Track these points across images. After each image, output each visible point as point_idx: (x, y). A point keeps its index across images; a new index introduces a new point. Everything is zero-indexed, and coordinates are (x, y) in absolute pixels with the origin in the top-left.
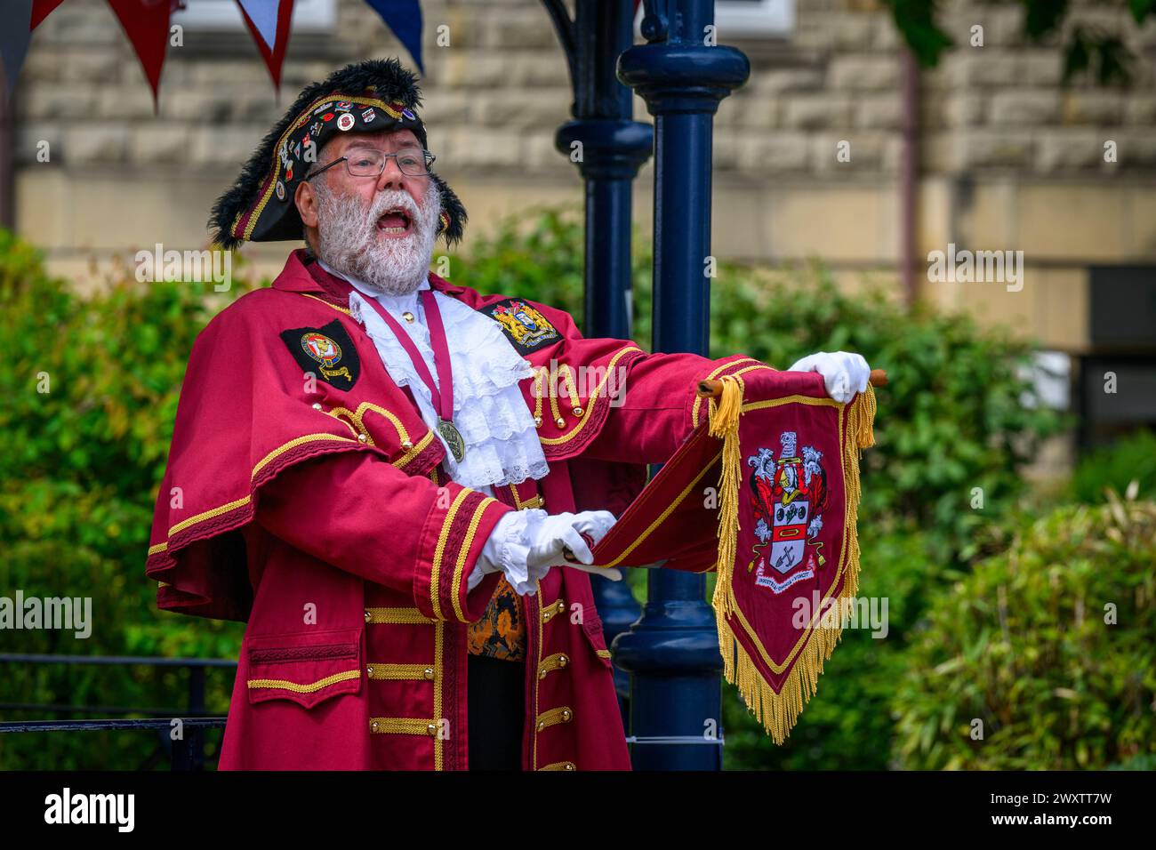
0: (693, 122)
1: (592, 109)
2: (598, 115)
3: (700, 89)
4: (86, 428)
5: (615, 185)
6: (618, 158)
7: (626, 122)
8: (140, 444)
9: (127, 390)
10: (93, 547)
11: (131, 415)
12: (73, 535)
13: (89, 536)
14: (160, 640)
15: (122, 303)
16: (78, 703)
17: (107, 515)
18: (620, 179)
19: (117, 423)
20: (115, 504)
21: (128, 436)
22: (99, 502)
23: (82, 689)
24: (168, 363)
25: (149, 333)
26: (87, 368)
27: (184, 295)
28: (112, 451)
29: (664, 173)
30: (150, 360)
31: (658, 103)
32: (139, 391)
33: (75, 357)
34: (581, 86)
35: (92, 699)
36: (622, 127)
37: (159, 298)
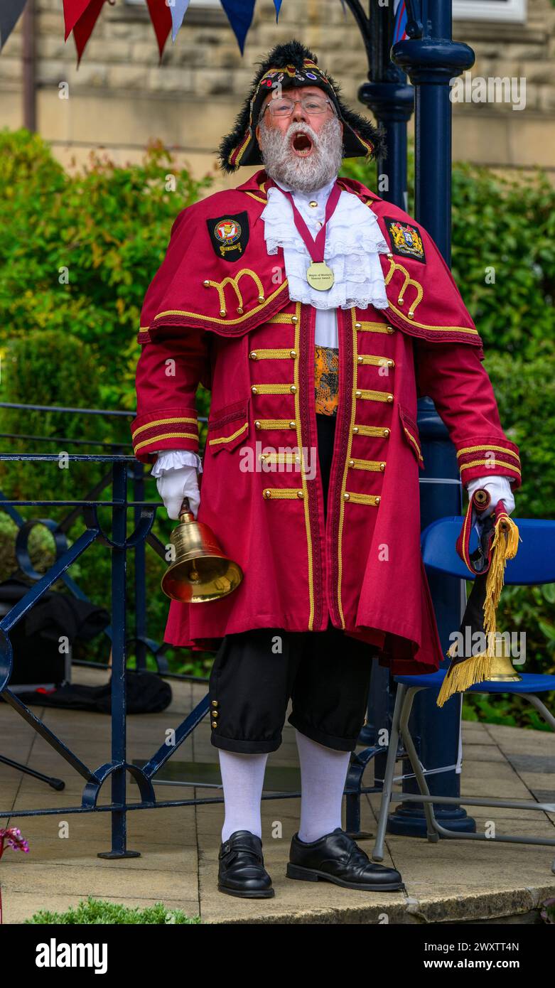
0: (439, 90)
1: (381, 77)
2: (385, 80)
3: (443, 69)
4: (74, 260)
5: (396, 125)
6: (398, 108)
7: (403, 85)
8: (110, 271)
9: (100, 236)
10: (78, 335)
11: (104, 254)
12: (66, 326)
13: (76, 328)
14: (122, 396)
15: (95, 182)
16: (70, 434)
17: (88, 314)
18: (399, 121)
19: (96, 258)
20: (92, 308)
21: (101, 266)
22: (83, 307)
23: (73, 425)
24: (125, 221)
25: (113, 201)
26: (74, 222)
27: (135, 179)
28: (90, 274)
29: (421, 122)
30: (114, 219)
31: (416, 77)
32: (108, 238)
33: (67, 214)
34: (374, 61)
35: (79, 432)
36: (400, 88)
37: (121, 180)
